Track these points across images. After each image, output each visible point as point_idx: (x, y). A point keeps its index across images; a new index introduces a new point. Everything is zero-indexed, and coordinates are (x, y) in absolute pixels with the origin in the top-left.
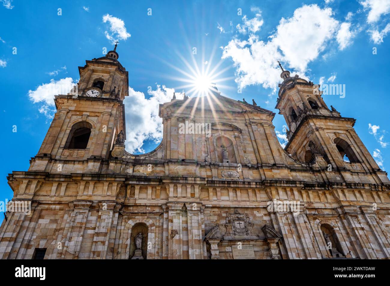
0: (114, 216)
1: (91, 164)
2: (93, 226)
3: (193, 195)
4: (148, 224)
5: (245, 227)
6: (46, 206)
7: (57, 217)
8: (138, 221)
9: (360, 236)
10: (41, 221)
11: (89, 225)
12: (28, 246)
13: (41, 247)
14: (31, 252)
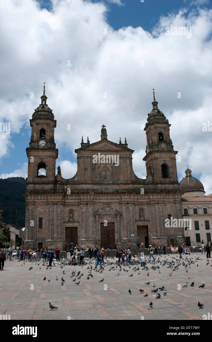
0: (62, 207)
1: (50, 185)
2: (56, 210)
3: (90, 199)
4: (74, 209)
5: (109, 210)
6: (38, 203)
7: (43, 207)
8: (70, 208)
9: (153, 213)
10: (38, 209)
11: (54, 210)
12: (37, 217)
13: (41, 217)
14: (38, 219)
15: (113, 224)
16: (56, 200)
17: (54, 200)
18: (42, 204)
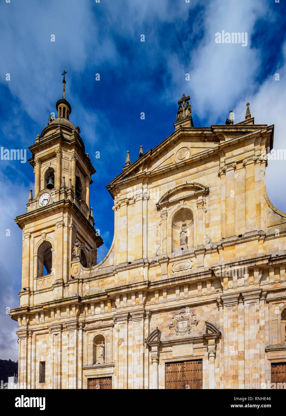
0: (78, 333)
1: (56, 289)
2: (66, 342)
3: (138, 303)
4: (104, 336)
5: (189, 326)
6: (37, 332)
7: (46, 339)
10: (37, 343)
11: (63, 343)
12: (35, 361)
13: (42, 360)
14: (38, 364)
15: (199, 363)
16: (66, 320)
17: (62, 321)
18: (44, 331)
